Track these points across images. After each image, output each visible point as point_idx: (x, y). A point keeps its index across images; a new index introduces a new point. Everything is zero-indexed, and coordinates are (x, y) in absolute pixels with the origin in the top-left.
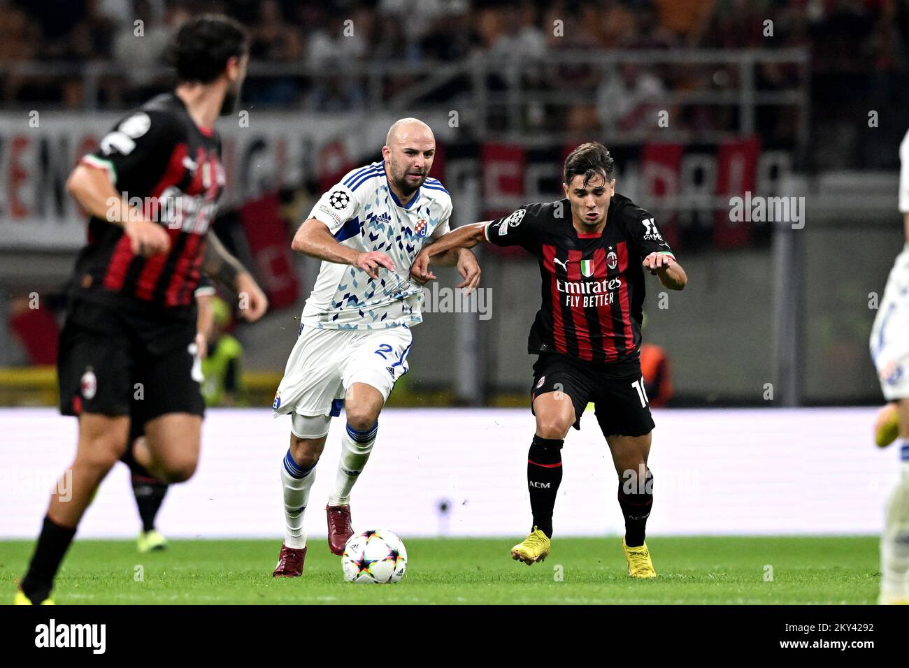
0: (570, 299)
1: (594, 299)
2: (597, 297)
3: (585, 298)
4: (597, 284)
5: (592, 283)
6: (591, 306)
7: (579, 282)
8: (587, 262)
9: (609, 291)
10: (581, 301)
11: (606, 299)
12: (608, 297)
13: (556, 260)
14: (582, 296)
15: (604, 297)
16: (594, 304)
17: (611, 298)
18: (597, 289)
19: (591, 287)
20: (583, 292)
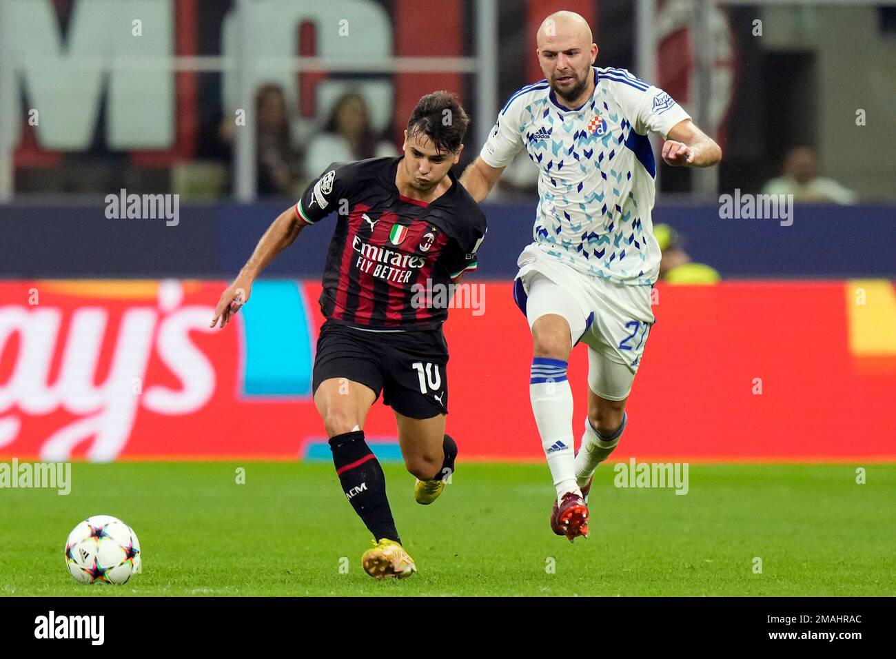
0: (362, 261)
1: (388, 271)
2: (392, 269)
3: (378, 265)
4: (397, 256)
5: (392, 253)
6: (382, 276)
7: (379, 247)
8: (400, 228)
9: (408, 268)
10: (374, 267)
11: (401, 276)
12: (404, 274)
13: (365, 217)
14: (376, 263)
15: (399, 274)
16: (386, 275)
17: (407, 277)
18: (395, 261)
19: (391, 257)
20: (379, 260)
